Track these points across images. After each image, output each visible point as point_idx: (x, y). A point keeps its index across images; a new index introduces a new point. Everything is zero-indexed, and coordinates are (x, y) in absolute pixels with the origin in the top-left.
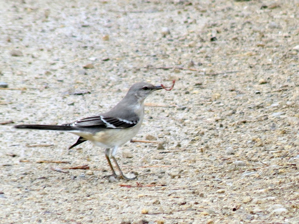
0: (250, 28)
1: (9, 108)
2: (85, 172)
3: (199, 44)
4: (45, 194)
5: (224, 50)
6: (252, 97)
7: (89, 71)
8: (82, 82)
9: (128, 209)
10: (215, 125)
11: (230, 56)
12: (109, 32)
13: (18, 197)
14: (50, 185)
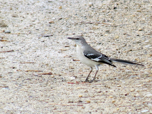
0: (134, 2)
1: (11, 43)
2: (50, 76)
3: (108, 11)
4: (30, 87)
5: (121, 14)
6: (135, 37)
7: (52, 25)
8: (48, 30)
9: (72, 95)
10: (116, 52)
11: (124, 17)
12: (62, 5)
13: (16, 89)
14: (32, 83)
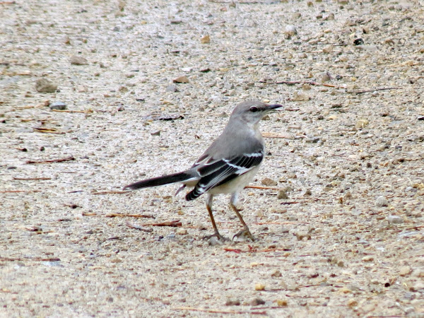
0: (411, 27)
1: (68, 138)
2: (175, 231)
3: (338, 49)
4: (118, 261)
5: (374, 58)
6: (413, 124)
7: (182, 87)
8: (171, 102)
9: (237, 284)
10: (360, 165)
11: (382, 66)
12: (210, 32)
13: (81, 265)
14: (125, 248)
